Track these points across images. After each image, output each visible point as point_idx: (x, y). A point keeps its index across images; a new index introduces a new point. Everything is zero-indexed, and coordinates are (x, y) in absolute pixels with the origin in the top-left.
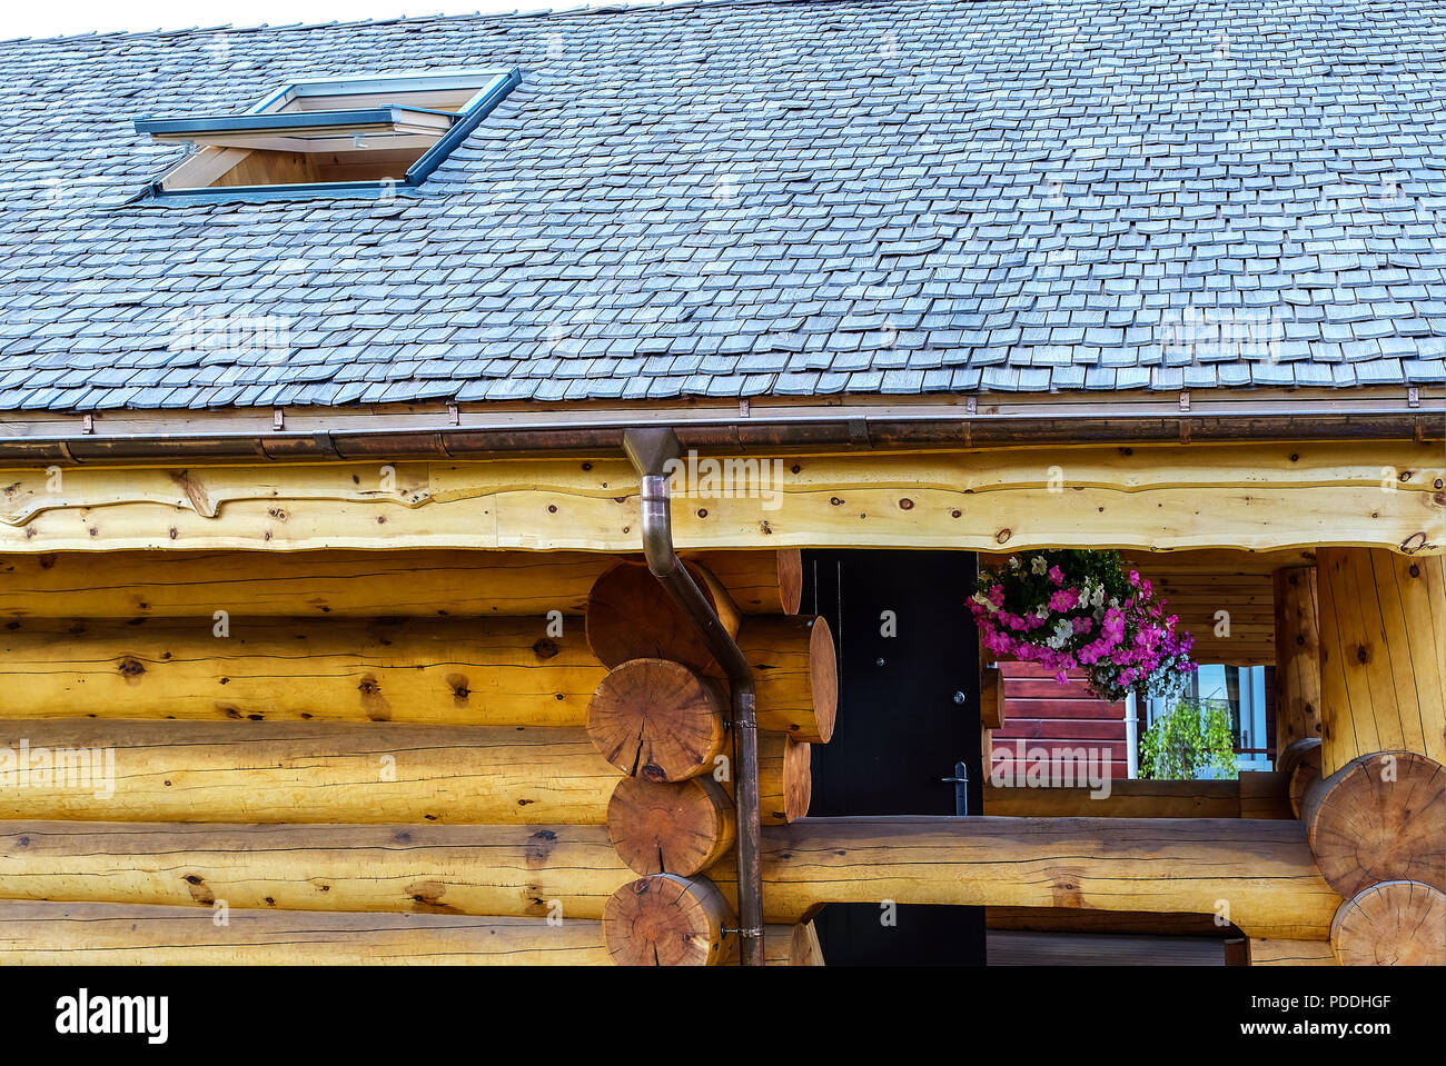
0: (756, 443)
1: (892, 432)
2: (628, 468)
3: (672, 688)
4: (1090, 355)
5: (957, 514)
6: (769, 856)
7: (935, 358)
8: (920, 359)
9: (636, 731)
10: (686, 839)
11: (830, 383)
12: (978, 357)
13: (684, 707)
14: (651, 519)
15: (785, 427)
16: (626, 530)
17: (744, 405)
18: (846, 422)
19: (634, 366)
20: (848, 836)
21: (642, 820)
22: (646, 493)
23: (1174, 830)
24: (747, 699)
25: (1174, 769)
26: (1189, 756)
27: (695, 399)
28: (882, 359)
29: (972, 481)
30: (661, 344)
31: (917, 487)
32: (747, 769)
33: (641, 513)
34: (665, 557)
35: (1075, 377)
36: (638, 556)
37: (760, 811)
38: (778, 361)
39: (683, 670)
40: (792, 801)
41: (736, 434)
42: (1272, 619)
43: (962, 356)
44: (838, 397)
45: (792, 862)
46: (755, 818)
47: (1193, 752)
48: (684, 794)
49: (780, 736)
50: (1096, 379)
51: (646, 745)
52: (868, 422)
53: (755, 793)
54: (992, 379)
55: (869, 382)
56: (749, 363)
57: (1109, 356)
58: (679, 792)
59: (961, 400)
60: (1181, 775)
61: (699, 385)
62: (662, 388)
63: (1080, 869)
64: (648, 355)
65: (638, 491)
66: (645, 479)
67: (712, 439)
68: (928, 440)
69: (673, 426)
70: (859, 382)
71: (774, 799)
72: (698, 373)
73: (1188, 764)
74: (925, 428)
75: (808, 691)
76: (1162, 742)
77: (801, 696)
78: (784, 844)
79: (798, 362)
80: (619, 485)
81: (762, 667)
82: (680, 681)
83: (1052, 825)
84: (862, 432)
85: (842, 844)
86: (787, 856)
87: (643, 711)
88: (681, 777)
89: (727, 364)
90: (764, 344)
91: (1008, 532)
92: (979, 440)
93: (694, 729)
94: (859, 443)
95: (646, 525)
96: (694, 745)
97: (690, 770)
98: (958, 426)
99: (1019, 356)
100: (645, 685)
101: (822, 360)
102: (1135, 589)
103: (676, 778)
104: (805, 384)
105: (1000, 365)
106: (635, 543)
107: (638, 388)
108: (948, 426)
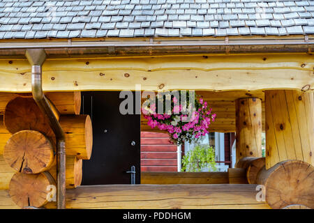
0: (74, 54)
1: (124, 50)
2: (27, 63)
3: (36, 140)
4: (194, 24)
5: (145, 79)
6: (67, 200)
7: (138, 25)
8: (132, 25)
9: (22, 156)
10: (38, 194)
11: (100, 33)
12: (153, 25)
13: (40, 147)
14: (35, 80)
15: (85, 49)
16: (25, 85)
17: (69, 41)
18: (107, 47)
19: (29, 27)
20: (97, 191)
21: (22, 187)
22: (33, 71)
23: (214, 188)
24: (62, 144)
25: (194, 168)
26: (200, 164)
27: (51, 39)
28: (119, 25)
29: (151, 67)
30: (39, 20)
31: (131, 69)
32: (61, 169)
33: (31, 78)
34: (39, 94)
35: (188, 32)
36: (30, 94)
37: (66, 183)
38: (82, 26)
39: (40, 134)
40: (76, 180)
41: (67, 51)
42: (235, 116)
43: (147, 24)
44: (103, 38)
45: (76, 201)
46: (64, 186)
47: (201, 162)
48: (39, 178)
49: (73, 157)
50: (195, 32)
51: (25, 161)
52: (115, 47)
53: (64, 177)
54: (158, 32)
55: (115, 33)
56: (71, 26)
57: (199, 25)
58: (36, 177)
59: (147, 39)
60: (197, 170)
61: (53, 34)
62: (39, 35)
63: (181, 202)
64: (34, 23)
65: (30, 71)
66: (33, 66)
67: (58, 52)
68: (136, 53)
69: (44, 48)
70: (111, 33)
71: (70, 180)
72: (52, 29)
73: (199, 167)
74: (135, 49)
75: (84, 141)
76: (190, 159)
77: (82, 143)
78: (73, 195)
79: (88, 26)
80: (23, 68)
81: (68, 133)
82: (39, 138)
83: (170, 187)
84: (113, 50)
85: (94, 195)
86: (75, 199)
87: (25, 149)
88: (38, 172)
89: (63, 27)
90: (75, 20)
91: (163, 85)
92: (155, 53)
93: (44, 155)
94: (112, 54)
95: (33, 82)
96: (43, 160)
97: (42, 169)
98: (147, 48)
99: (168, 24)
100: (26, 140)
101: (98, 26)
102: (202, 105)
103: (36, 172)
104: (92, 34)
105: (161, 27)
106: (28, 89)
107: (31, 35)
108: (143, 48)
